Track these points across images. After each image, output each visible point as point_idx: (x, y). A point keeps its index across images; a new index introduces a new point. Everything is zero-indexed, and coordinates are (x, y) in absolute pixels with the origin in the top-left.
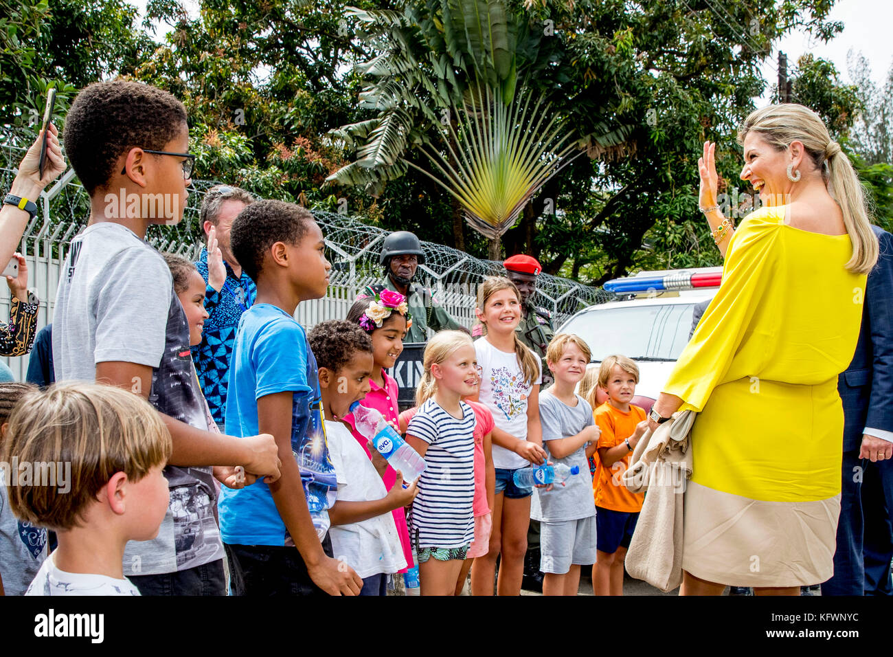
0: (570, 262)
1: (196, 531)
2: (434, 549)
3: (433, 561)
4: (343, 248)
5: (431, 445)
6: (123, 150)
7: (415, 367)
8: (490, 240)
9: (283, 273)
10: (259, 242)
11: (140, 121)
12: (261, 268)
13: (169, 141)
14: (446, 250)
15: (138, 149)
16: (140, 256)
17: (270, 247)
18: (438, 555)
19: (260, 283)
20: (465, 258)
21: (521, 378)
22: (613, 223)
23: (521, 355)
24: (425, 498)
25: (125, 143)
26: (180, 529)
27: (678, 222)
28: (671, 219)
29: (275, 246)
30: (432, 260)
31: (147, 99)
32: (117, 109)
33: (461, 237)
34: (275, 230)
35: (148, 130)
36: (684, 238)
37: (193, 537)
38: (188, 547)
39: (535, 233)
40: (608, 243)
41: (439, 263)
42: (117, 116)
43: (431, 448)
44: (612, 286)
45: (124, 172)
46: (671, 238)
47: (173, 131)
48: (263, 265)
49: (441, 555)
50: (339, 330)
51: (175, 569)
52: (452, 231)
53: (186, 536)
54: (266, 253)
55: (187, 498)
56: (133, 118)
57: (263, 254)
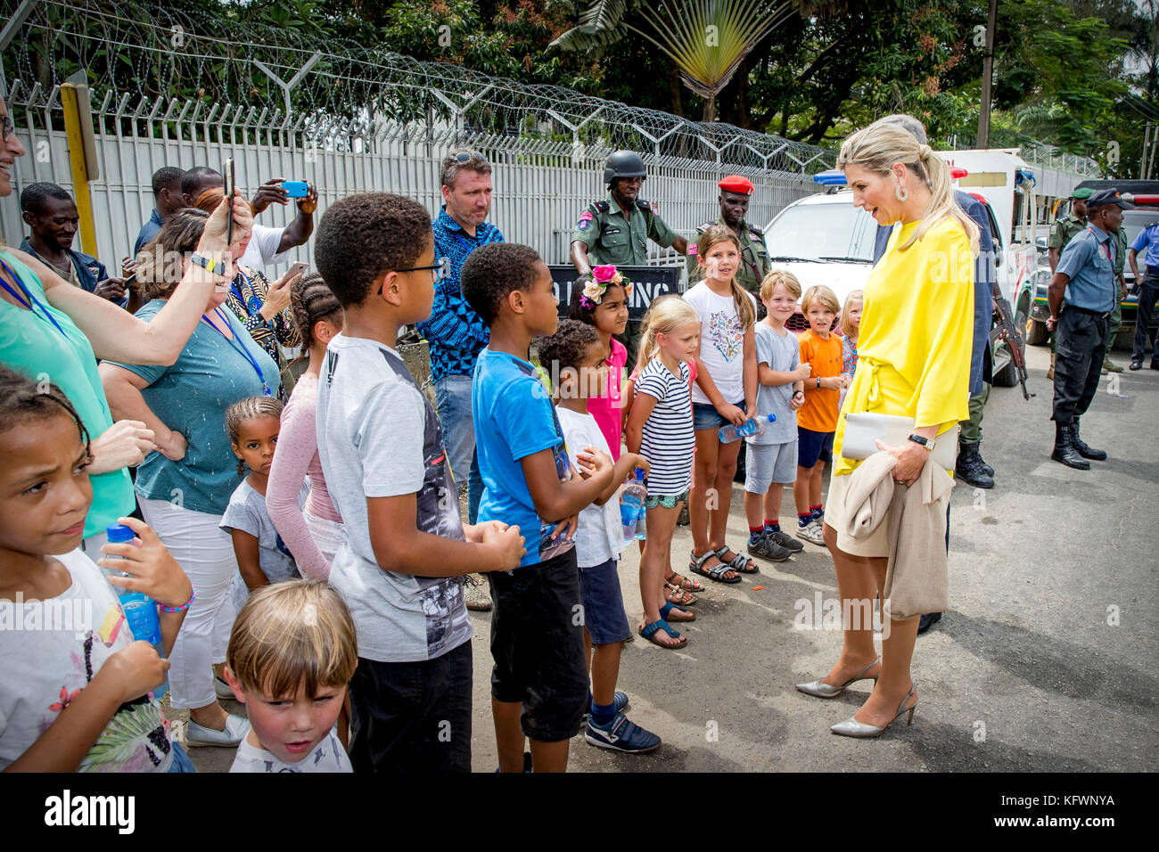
0: (778, 116)
1: (446, 624)
2: (662, 498)
3: (660, 509)
4: (566, 117)
5: (659, 402)
6: (377, 275)
7: (636, 288)
8: (705, 100)
9: (519, 318)
10: (495, 292)
11: (392, 244)
12: (496, 315)
13: (418, 257)
14: (663, 115)
15: (394, 273)
16: (394, 390)
17: (507, 296)
18: (666, 503)
19: (494, 326)
20: (682, 122)
21: (736, 321)
22: (820, 77)
23: (739, 300)
24: (653, 451)
25: (378, 268)
26: (431, 624)
27: (885, 81)
28: (878, 78)
29: (512, 295)
30: (649, 124)
31: (397, 219)
32: (369, 236)
33: (678, 94)
34: (509, 278)
35: (399, 252)
36: (889, 97)
37: (443, 630)
38: (438, 639)
39: (747, 88)
40: (816, 96)
41: (656, 126)
42: (370, 243)
43: (658, 405)
44: (822, 179)
45: (380, 292)
46: (877, 97)
47: (422, 246)
48: (499, 313)
49: (668, 503)
50: (565, 334)
51: (427, 659)
52: (669, 87)
53: (437, 629)
54: (502, 302)
55: (437, 596)
56: (385, 244)
57: (499, 303)
